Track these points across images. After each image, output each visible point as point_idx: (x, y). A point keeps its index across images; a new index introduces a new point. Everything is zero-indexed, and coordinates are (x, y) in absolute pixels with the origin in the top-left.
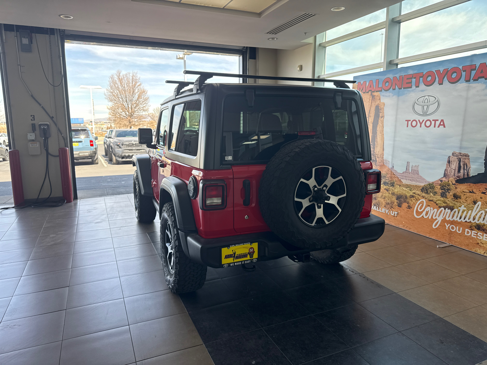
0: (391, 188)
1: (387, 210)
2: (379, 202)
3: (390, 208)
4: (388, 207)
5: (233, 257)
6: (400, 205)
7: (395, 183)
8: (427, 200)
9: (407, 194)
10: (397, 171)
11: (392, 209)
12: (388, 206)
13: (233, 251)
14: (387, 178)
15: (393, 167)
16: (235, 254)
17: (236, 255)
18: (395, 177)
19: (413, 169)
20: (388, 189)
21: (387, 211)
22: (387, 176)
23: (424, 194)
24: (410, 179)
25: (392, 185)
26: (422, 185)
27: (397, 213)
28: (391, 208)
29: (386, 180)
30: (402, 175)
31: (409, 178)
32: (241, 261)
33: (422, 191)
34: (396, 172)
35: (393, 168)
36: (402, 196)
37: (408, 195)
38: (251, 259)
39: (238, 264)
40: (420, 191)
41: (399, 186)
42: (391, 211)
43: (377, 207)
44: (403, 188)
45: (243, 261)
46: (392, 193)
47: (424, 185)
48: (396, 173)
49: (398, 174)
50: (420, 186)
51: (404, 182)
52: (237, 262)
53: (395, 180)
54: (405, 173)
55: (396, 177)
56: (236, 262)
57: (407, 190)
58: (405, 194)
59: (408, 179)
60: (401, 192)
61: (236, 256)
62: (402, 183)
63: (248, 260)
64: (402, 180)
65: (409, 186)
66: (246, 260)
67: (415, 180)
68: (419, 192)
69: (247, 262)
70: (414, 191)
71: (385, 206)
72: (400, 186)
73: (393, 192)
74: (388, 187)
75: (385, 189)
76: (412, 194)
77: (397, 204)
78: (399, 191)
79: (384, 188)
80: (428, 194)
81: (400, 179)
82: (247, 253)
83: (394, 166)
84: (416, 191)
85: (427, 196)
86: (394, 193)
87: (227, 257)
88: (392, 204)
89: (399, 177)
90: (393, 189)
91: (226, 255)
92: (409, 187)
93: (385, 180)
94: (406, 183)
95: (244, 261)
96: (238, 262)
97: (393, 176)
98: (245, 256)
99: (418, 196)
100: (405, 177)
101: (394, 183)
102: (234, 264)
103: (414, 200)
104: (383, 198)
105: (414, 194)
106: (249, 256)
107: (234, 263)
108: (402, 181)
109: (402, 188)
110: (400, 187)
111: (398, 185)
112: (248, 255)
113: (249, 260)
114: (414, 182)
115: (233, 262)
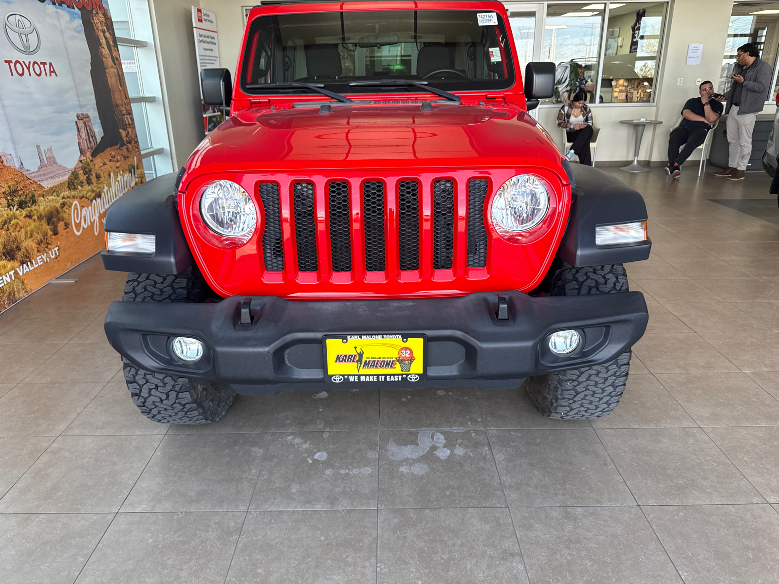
0: (33, 208)
1: (44, 254)
2: (27, 250)
3: (46, 249)
4: (43, 249)
6: (56, 233)
7: (36, 194)
8: (78, 199)
9: (56, 205)
10: (30, 170)
11: (49, 246)
12: (42, 246)
14: (20, 193)
15: (22, 164)
18: (31, 183)
19: (47, 156)
20: (30, 213)
21: (44, 258)
22: (19, 188)
23: (73, 193)
24: (51, 175)
25: (33, 201)
26: (65, 178)
27: (57, 248)
28: (47, 247)
29: (20, 196)
30: (39, 173)
31: (49, 176)
33: (70, 189)
34: (29, 172)
35: (22, 166)
36: (52, 212)
37: (58, 205)
40: (68, 189)
41: (42, 198)
42: (50, 252)
43: (29, 263)
44: (48, 197)
46: (38, 218)
47: (69, 178)
48: (31, 175)
49: (33, 175)
50: (65, 182)
51: (47, 184)
53: (33, 189)
54: (41, 168)
55: (32, 182)
57: (53, 197)
58: (54, 207)
59: (49, 178)
60: (48, 207)
62: (44, 190)
64: (43, 184)
65: (54, 189)
67: (57, 175)
68: (67, 192)
70: (62, 195)
71: (38, 251)
72: (43, 196)
73: (38, 214)
74: (29, 209)
75: (26, 216)
76: (61, 201)
77: (52, 233)
78: (45, 206)
79: (24, 215)
80: (76, 189)
81: (39, 183)
83: (22, 161)
84: (63, 193)
85: (76, 193)
86: (40, 214)
88: (45, 237)
89: (36, 180)
90: (36, 207)
92: (54, 191)
93: (18, 198)
94: (49, 187)
97: (28, 182)
99: (69, 199)
100: (44, 175)
101: (34, 196)
103: (67, 209)
104: (30, 237)
105: (64, 200)
108: (43, 186)
109: (48, 199)
110: (44, 198)
111: (39, 196)
114: (57, 179)
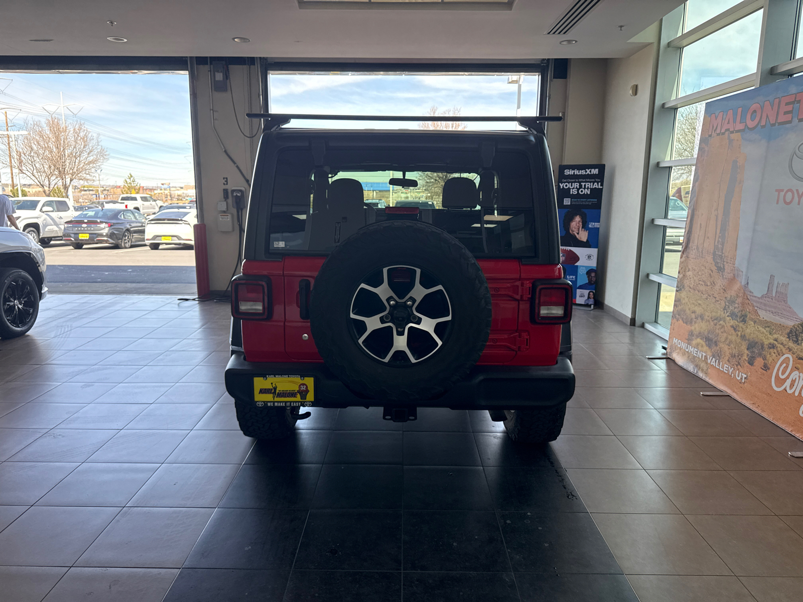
0: (741, 325)
1: (731, 368)
2: (721, 351)
3: (735, 366)
4: (733, 363)
5: (273, 393)
6: (751, 362)
7: (748, 316)
8: (795, 356)
9: (764, 340)
10: (753, 293)
11: (739, 367)
12: (734, 360)
13: (272, 384)
14: (736, 305)
15: (748, 283)
16: (275, 389)
17: (277, 391)
18: (748, 304)
19: (779, 289)
20: (737, 327)
21: (731, 371)
22: (737, 302)
23: (791, 344)
24: (773, 310)
25: (743, 319)
26: (790, 323)
27: (746, 376)
28: (737, 366)
29: (735, 308)
30: (761, 300)
31: (771, 309)
32: (286, 402)
33: (789, 337)
34: (751, 294)
35: (747, 286)
36: (756, 343)
37: (766, 342)
38: (302, 400)
39: (279, 405)
40: (786, 336)
41: (753, 323)
42: (737, 371)
43: (717, 361)
44: (759, 326)
45: (288, 402)
46: (741, 336)
47: (794, 326)
48: (751, 297)
49: (754, 298)
50: (787, 327)
51: (764, 315)
52: (278, 402)
53: (748, 310)
54: (766, 297)
55: (750, 304)
56: (276, 402)
57: (765, 331)
58: (761, 340)
59: (769, 311)
60: (755, 336)
61: (278, 393)
62: (758, 317)
63: (296, 402)
64: (760, 312)
65: (769, 325)
66: (294, 402)
67: (780, 314)
68: (784, 339)
69: (295, 405)
70: (775, 336)
71: (728, 361)
72: (755, 322)
73: (743, 334)
74: (737, 323)
75: (732, 326)
76: (772, 341)
77: (747, 359)
78: (752, 332)
79: (731, 324)
80: (798, 344)
81: (756, 308)
82: (296, 391)
83: (749, 281)
84: (779, 335)
85: (796, 348)
86: (744, 335)
87: (262, 391)
88: (740, 357)
89: (755, 304)
90: (744, 327)
91: (261, 389)
92: (769, 327)
93: (733, 308)
94: (765, 319)
95: (291, 402)
96: (280, 402)
97: (747, 301)
98: (293, 394)
99: (782, 346)
100: (765, 305)
101: (746, 316)
102: (274, 404)
103: (774, 353)
104: (727, 345)
105: (775, 342)
106: (298, 396)
107: (274, 402)
108: (759, 313)
109: (758, 328)
110: (754, 324)
111: (752, 320)
112: (298, 394)
113: (298, 402)
114: (777, 318)
115: (272, 400)
